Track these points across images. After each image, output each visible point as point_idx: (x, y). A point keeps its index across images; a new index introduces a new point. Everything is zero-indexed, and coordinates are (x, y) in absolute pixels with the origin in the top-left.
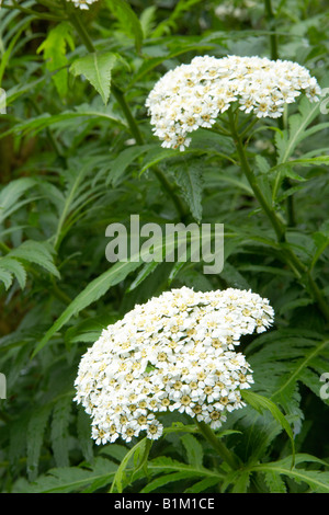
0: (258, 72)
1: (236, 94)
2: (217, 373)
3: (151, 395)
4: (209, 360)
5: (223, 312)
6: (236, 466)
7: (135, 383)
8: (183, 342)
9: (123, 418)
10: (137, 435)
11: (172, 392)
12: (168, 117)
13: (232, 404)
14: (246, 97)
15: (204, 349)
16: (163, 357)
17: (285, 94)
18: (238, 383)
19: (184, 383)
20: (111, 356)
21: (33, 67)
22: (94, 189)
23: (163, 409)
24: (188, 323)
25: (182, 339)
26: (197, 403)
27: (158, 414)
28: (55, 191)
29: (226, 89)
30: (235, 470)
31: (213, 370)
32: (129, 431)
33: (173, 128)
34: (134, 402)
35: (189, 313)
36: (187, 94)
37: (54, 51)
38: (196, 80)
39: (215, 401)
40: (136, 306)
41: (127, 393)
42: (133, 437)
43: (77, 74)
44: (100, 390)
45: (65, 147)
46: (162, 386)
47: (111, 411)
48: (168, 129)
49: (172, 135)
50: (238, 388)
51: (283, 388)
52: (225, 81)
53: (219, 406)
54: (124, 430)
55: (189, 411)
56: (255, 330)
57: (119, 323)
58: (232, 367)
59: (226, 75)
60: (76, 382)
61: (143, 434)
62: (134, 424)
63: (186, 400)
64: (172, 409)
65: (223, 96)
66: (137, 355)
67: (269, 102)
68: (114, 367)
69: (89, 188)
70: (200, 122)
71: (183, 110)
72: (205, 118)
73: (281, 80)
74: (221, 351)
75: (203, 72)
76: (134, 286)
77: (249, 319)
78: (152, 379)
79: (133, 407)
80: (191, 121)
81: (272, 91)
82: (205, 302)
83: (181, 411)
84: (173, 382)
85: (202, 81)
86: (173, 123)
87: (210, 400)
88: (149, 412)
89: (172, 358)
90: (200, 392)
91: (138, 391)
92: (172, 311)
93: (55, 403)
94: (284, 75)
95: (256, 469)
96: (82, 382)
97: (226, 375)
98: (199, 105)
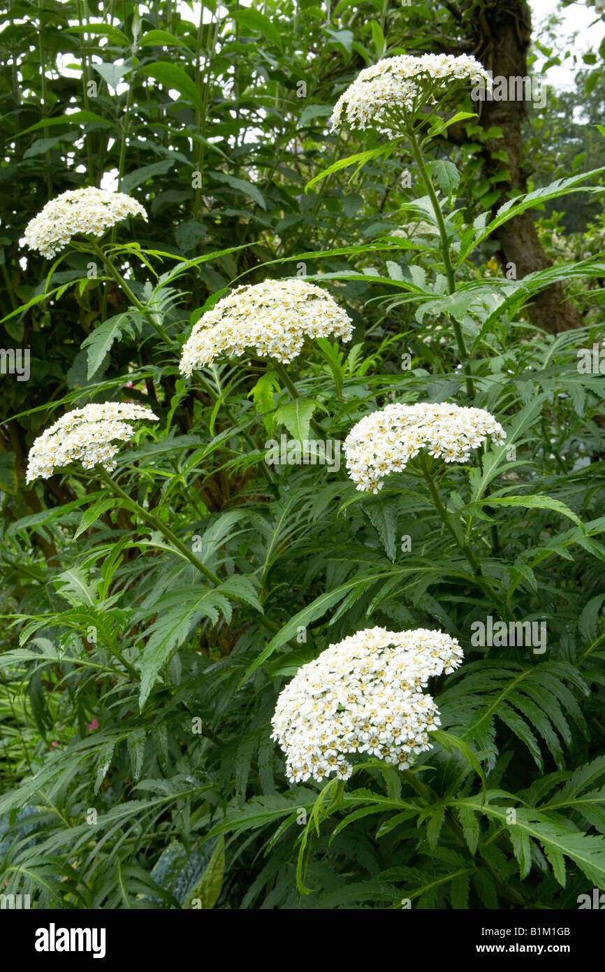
0: (445, 419)
1: (425, 440)
2: (405, 715)
3: (341, 737)
4: (397, 702)
5: (412, 653)
6: (432, 801)
7: (327, 724)
8: (373, 684)
9: (314, 758)
10: (327, 775)
11: (361, 734)
12: (361, 462)
13: (419, 746)
14: (434, 443)
15: (393, 691)
16: (353, 699)
17: (471, 440)
18: (425, 725)
19: (373, 725)
20: (305, 695)
21: (247, 404)
22: (298, 521)
23: (353, 750)
24: (377, 665)
25: (371, 681)
26: (385, 745)
27: (348, 755)
28: (263, 522)
29: (415, 436)
30: (431, 804)
31: (401, 713)
32: (320, 771)
33: (367, 472)
34: (325, 742)
35: (380, 654)
36: (380, 441)
37: (263, 395)
38: (388, 427)
39: (402, 744)
40: (331, 645)
41: (318, 733)
42: (324, 777)
43: (280, 422)
44: (295, 728)
45: (277, 476)
46: (351, 728)
47: (304, 751)
48: (362, 474)
49: (366, 479)
50: (425, 730)
51: (479, 722)
52: (414, 428)
53: (406, 749)
54: (315, 770)
55: (377, 753)
56: (444, 671)
57: (314, 662)
58: (420, 709)
59: (416, 422)
60: (273, 720)
61: (333, 774)
62: (324, 764)
63: (374, 742)
64: (361, 750)
65: (413, 442)
66: (329, 696)
67: (456, 448)
68: (307, 708)
69: (293, 521)
70: (391, 467)
71: (375, 456)
72: (396, 463)
73: (467, 427)
74: (409, 693)
75: (394, 419)
76: (332, 621)
77: (437, 660)
78: (342, 720)
79: (324, 748)
80: (384, 466)
81: (459, 437)
82: (395, 643)
83: (370, 753)
84: (362, 724)
85: (394, 428)
86: (366, 468)
87: (398, 742)
88: (339, 753)
89: (362, 700)
90: (388, 734)
91: (329, 732)
92: (363, 652)
93: (263, 730)
94: (469, 421)
95: (452, 804)
96: (278, 720)
97: (414, 718)
98: (390, 451)
